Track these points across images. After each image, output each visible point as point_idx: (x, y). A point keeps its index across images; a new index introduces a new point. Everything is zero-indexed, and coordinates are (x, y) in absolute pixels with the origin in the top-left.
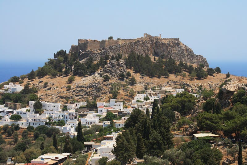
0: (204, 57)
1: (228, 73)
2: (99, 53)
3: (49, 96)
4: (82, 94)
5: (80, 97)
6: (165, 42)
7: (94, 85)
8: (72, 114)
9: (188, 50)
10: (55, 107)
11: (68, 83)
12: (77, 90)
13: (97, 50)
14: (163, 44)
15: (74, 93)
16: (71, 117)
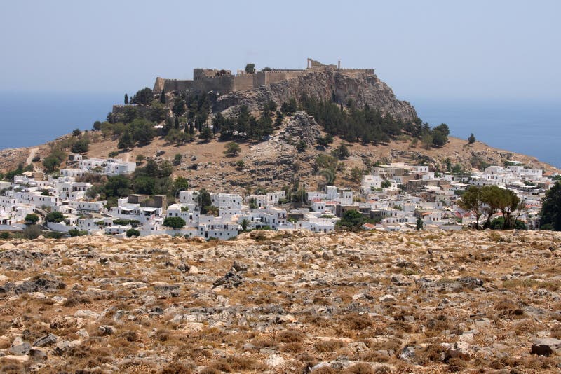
0: (411, 105)
1: (472, 135)
2: (254, 98)
3: (204, 180)
4: (269, 177)
5: (267, 182)
6: (352, 76)
7: (286, 161)
8: (283, 215)
9: (388, 92)
10: (234, 201)
11: (227, 156)
12: (258, 170)
13: (249, 91)
14: (349, 80)
15: (254, 175)
16: (282, 220)
